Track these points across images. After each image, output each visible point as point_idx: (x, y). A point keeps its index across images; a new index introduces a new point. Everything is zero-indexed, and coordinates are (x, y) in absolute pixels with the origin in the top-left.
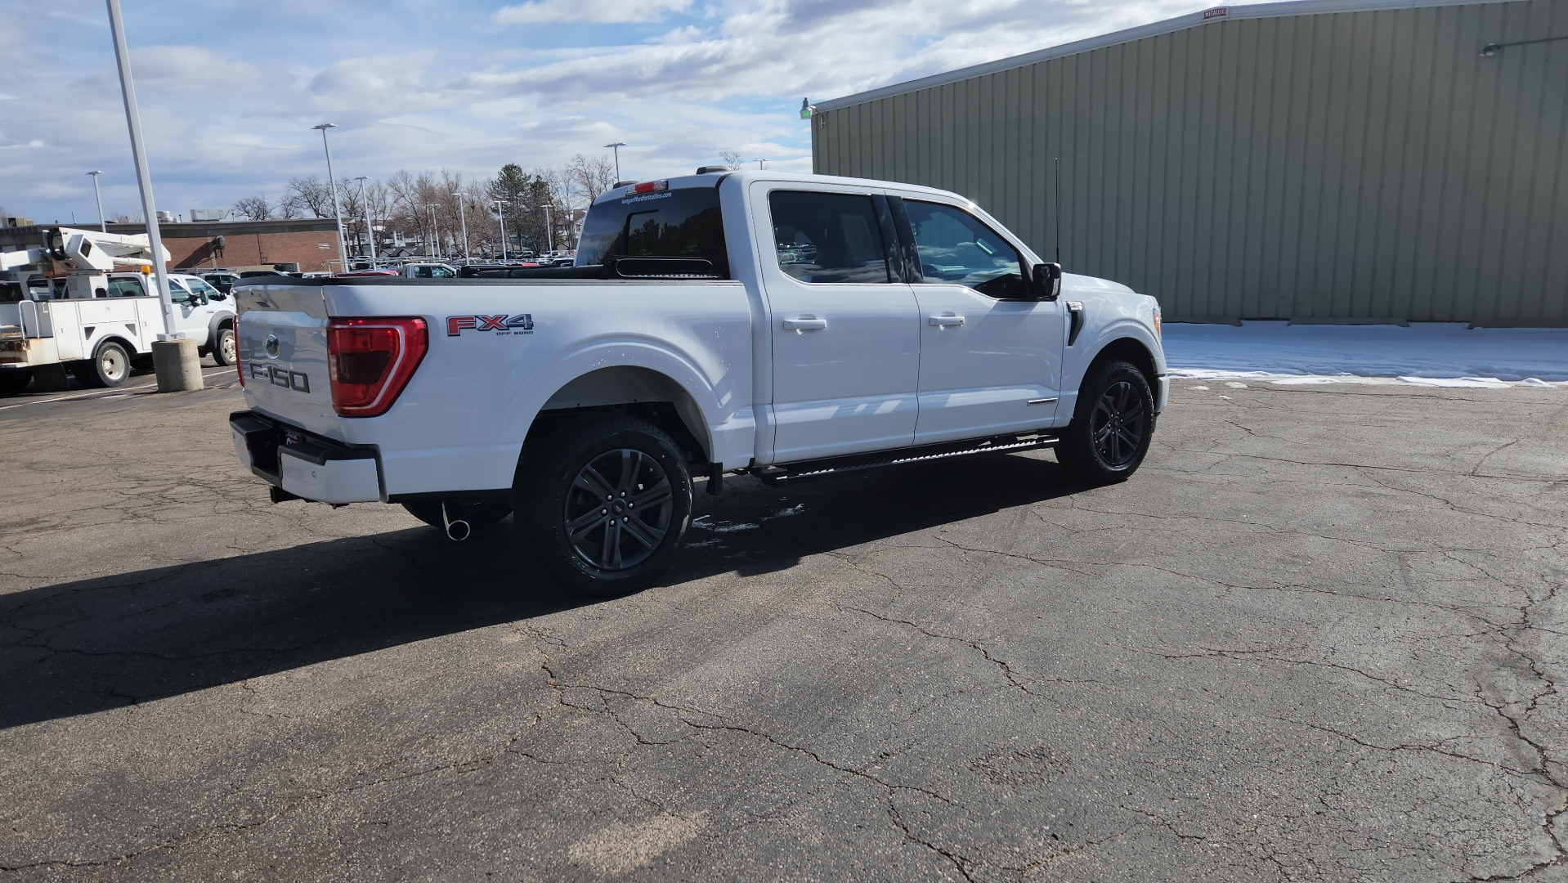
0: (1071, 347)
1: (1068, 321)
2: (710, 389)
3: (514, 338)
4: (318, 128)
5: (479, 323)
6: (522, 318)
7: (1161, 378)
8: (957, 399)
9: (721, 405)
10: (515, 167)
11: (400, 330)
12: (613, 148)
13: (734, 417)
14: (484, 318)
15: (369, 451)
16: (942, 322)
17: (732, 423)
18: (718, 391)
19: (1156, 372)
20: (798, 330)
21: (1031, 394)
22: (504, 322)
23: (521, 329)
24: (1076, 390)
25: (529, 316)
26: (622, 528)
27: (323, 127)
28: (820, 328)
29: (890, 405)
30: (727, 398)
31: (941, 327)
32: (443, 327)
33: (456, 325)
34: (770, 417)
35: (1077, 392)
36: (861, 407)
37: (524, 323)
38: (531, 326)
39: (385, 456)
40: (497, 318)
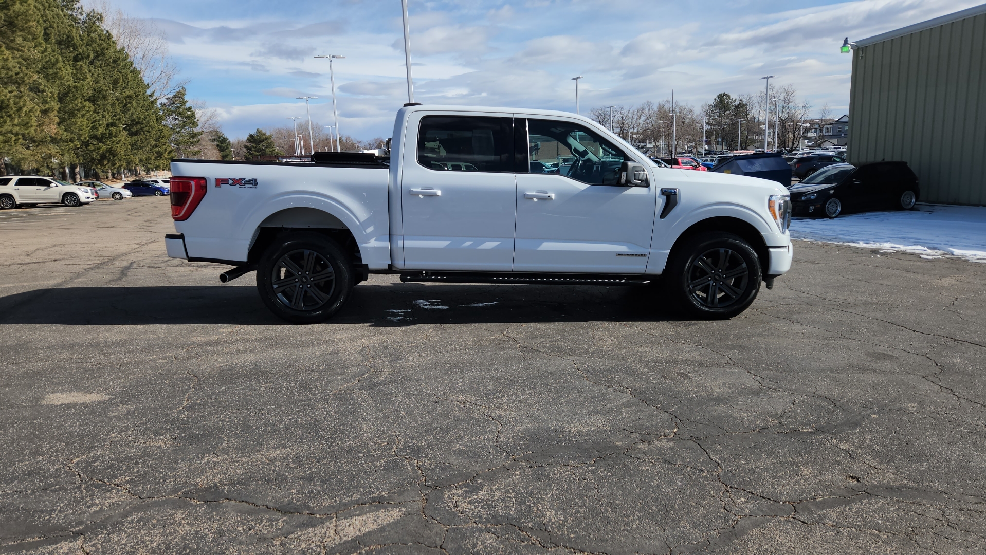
0: (662, 220)
1: (661, 202)
2: (358, 223)
3: (248, 191)
4: (573, 79)
5: (231, 182)
6: (252, 181)
7: (771, 250)
8: (547, 246)
9: (366, 232)
10: (726, 95)
11: (193, 183)
12: (766, 79)
13: (375, 240)
14: (233, 179)
15: (181, 237)
16: (535, 196)
17: (373, 243)
18: (365, 224)
19: (766, 244)
20: (421, 196)
21: (623, 249)
22: (243, 182)
23: (251, 186)
24: (668, 249)
25: (256, 180)
26: (305, 290)
27: (576, 79)
28: (435, 195)
29: (490, 245)
30: (370, 229)
31: (535, 200)
32: (213, 183)
33: (220, 182)
34: (400, 243)
35: (669, 251)
36: (468, 243)
37: (253, 182)
38: (256, 185)
39: (186, 239)
40: (240, 179)
